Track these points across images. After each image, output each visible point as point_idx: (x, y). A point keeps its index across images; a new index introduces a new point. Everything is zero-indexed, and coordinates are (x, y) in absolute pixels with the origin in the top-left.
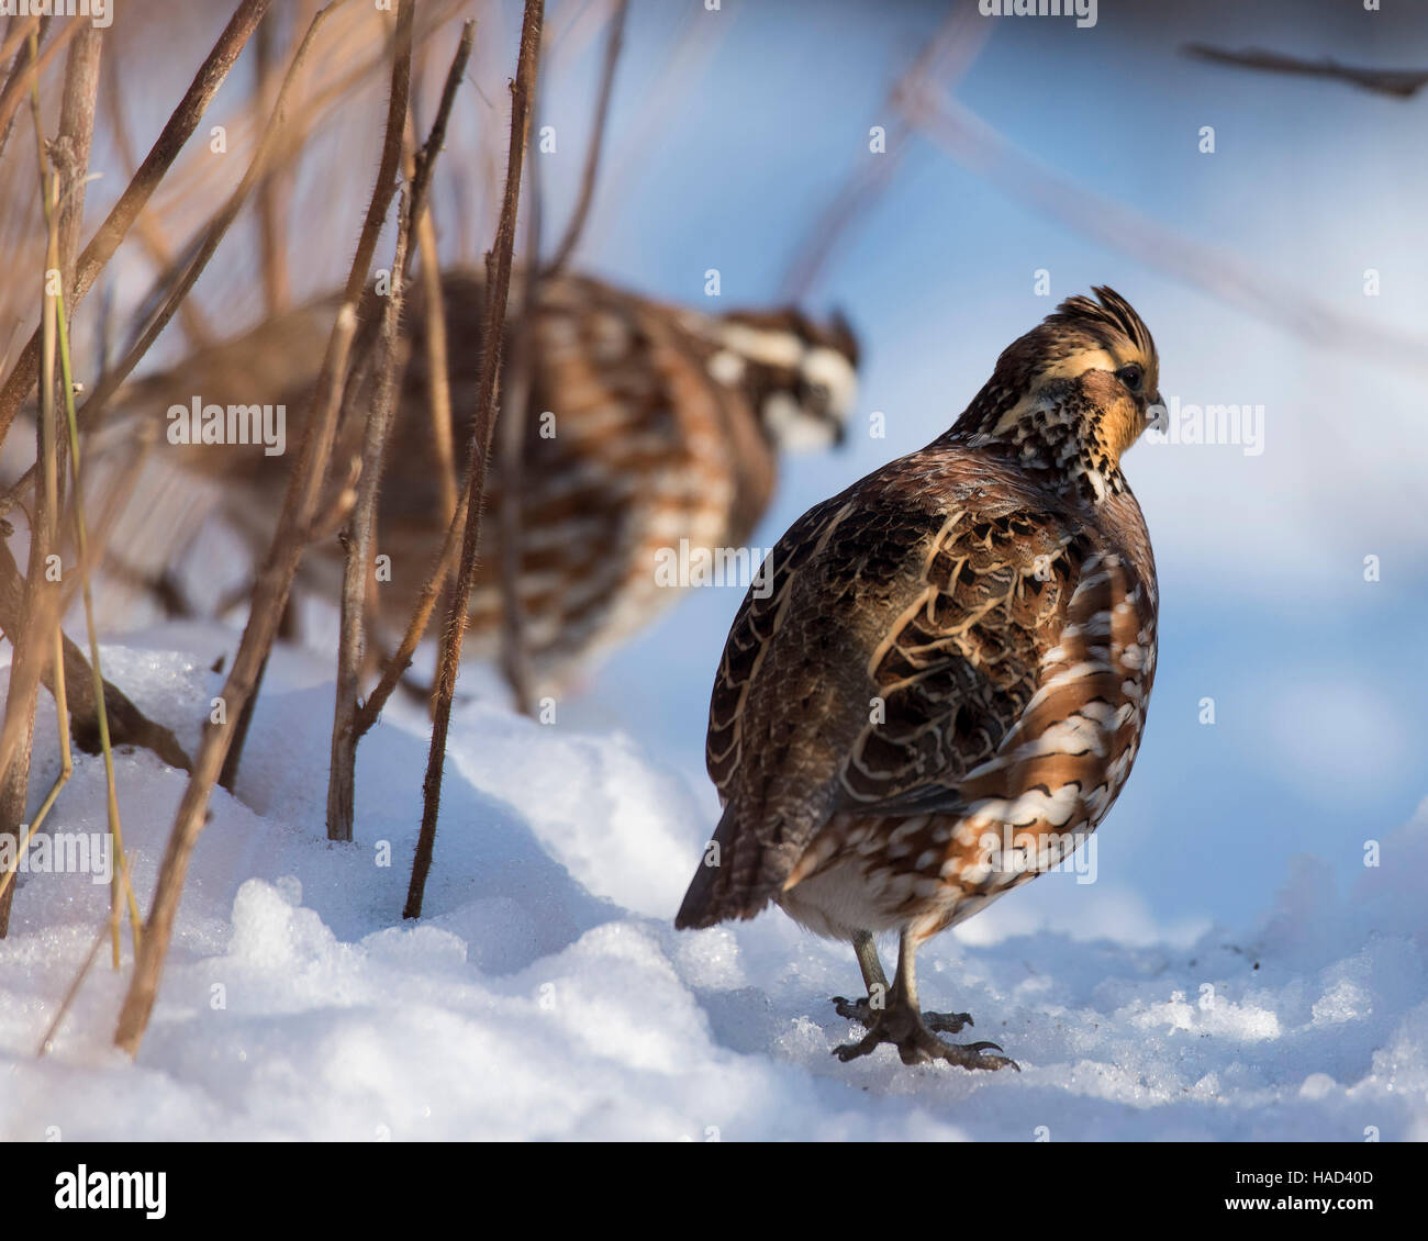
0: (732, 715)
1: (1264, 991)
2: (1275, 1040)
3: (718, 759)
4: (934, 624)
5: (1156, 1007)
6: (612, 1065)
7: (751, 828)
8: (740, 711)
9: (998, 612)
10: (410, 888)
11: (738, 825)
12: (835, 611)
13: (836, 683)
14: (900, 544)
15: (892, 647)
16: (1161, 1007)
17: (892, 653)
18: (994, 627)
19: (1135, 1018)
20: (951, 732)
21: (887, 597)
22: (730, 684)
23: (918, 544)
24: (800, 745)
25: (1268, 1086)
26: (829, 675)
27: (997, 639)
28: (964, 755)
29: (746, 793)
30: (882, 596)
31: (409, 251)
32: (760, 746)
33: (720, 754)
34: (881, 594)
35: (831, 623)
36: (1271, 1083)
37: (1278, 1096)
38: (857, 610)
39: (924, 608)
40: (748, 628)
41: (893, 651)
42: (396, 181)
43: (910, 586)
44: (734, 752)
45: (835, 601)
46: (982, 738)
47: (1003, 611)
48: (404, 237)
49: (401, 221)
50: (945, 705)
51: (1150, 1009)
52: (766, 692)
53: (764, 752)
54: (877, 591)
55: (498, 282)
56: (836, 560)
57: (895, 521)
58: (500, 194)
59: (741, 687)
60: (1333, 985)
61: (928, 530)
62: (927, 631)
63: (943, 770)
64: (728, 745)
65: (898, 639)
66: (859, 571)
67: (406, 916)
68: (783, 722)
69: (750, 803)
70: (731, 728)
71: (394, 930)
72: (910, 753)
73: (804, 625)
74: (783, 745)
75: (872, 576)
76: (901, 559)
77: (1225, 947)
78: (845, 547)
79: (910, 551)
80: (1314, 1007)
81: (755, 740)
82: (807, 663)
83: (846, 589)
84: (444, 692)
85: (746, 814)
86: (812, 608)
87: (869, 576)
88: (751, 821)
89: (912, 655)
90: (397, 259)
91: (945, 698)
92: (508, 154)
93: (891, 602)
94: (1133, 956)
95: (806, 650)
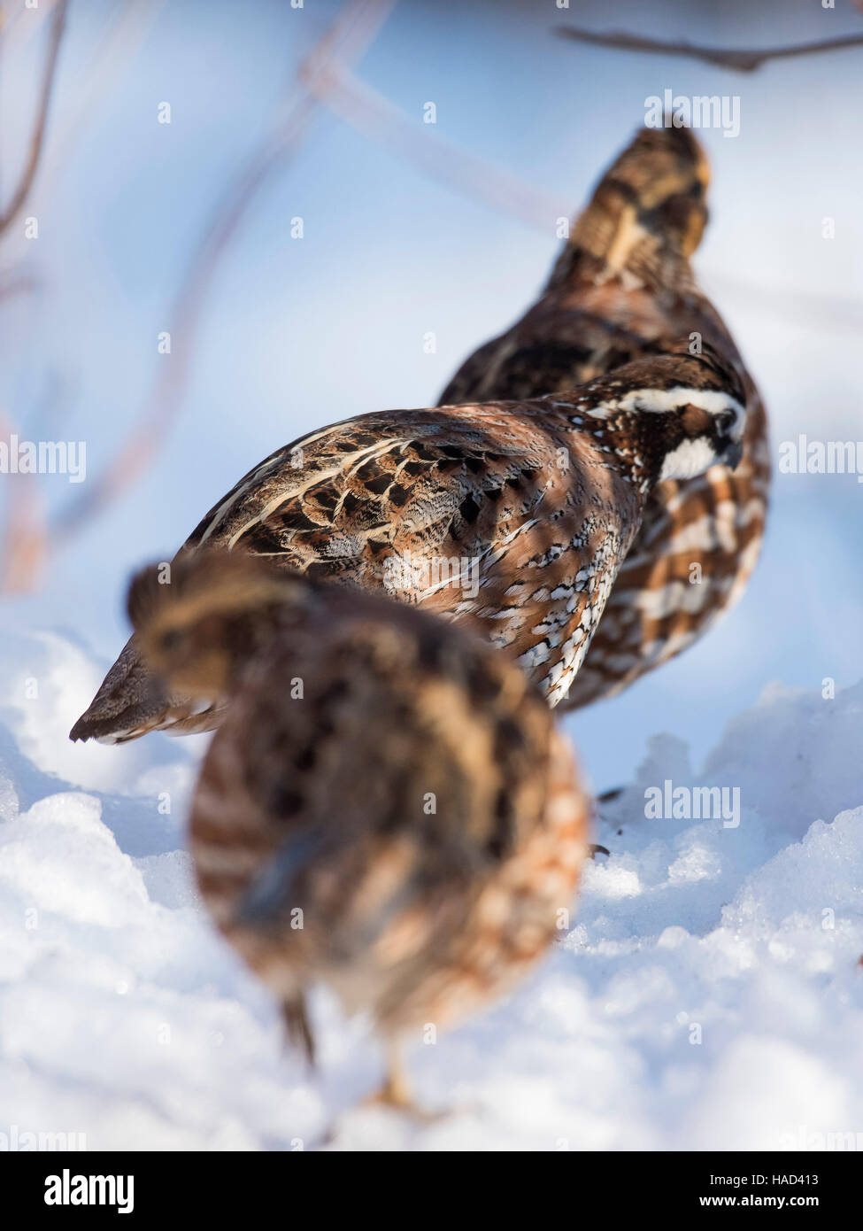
1: (627, 854)
2: (637, 897)
25: (630, 937)
36: (633, 934)
37: (639, 945)
60: (687, 849)
80: (670, 868)
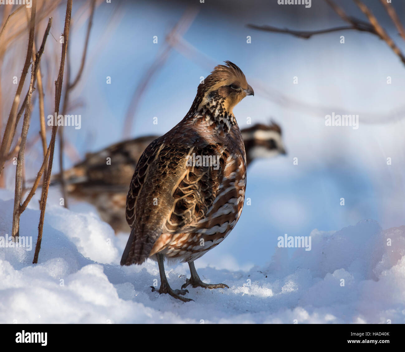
0: (133, 206)
1: (269, 283)
3: (129, 218)
4: (189, 181)
5: (239, 288)
6: (90, 304)
7: (140, 238)
8: (135, 205)
9: (206, 176)
10: (35, 255)
11: (136, 237)
12: (161, 177)
13: (162, 198)
14: (178, 158)
15: (178, 188)
16: (240, 288)
17: (177, 190)
18: (205, 181)
19: (233, 291)
20: (194, 211)
21: (175, 173)
22: (133, 197)
23: (183, 157)
24: (153, 215)
26: (160, 196)
27: (206, 184)
28: (197, 217)
29: (137, 228)
30: (174, 173)
31: (34, 81)
32: (141, 215)
33: (130, 217)
34: (174, 172)
35: (160, 181)
38: (167, 177)
39: (186, 176)
40: (137, 181)
41: (178, 189)
42: (31, 62)
43: (181, 170)
44: (134, 217)
45: (161, 174)
46: (202, 212)
47: (207, 175)
48: (33, 77)
49: (32, 72)
50: (192, 204)
51: (237, 288)
52: (143, 200)
53: (143, 217)
54: (173, 172)
55: (59, 89)
56: (161, 162)
57: (176, 151)
58: (59, 65)
59: (135, 198)
60: (287, 282)
61: (185, 153)
62: (187, 183)
63: (191, 222)
64: (132, 215)
65: (179, 185)
66: (167, 165)
67: (33, 263)
68: (148, 209)
69: (139, 231)
70: (133, 209)
71: (30, 267)
72: (183, 218)
73: (152, 181)
74: (148, 215)
75: (171, 167)
76: (178, 162)
77: (258, 271)
78: (163, 158)
79: (181, 160)
80: (282, 288)
81: (140, 213)
82: (154, 192)
83: (164, 171)
84: (44, 202)
85: (138, 234)
86: (155, 176)
87: (170, 167)
88: (139, 236)
89: (183, 190)
90: (31, 83)
91: (192, 202)
92: (61, 54)
93: (176, 175)
94: (233, 274)
95: (154, 188)
